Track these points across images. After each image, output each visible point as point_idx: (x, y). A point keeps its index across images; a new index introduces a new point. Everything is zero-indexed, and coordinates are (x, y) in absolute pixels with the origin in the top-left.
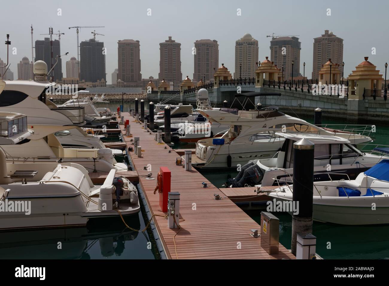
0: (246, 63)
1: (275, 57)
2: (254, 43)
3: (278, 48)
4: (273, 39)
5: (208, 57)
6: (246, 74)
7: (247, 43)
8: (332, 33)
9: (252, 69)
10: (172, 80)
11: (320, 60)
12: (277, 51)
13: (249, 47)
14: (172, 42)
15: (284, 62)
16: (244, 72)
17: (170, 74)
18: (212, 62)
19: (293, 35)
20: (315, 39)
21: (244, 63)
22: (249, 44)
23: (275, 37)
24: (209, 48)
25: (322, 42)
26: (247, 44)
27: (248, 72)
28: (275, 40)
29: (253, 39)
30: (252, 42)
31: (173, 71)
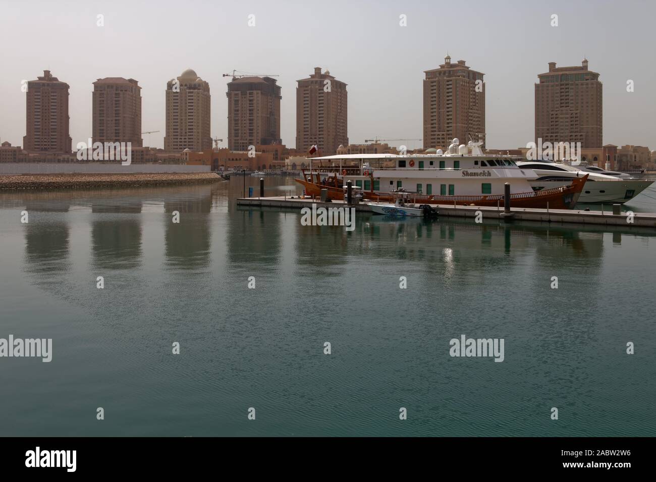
0: (186, 119)
1: (236, 111)
2: (199, 85)
3: (240, 95)
4: (234, 79)
5: (117, 109)
6: (185, 139)
7: (186, 85)
8: (329, 73)
9: (195, 130)
10: (49, 148)
11: (307, 117)
12: (238, 101)
13: (189, 93)
14: (50, 81)
15: (250, 120)
16: (182, 136)
17: (45, 139)
18: (124, 117)
19: (265, 74)
20: (300, 82)
21: (182, 120)
22: (190, 88)
23: (237, 77)
24: (120, 92)
25: (310, 87)
26: (186, 87)
27: (189, 135)
28: (236, 82)
29: (198, 79)
30: (195, 85)
31: (52, 132)
